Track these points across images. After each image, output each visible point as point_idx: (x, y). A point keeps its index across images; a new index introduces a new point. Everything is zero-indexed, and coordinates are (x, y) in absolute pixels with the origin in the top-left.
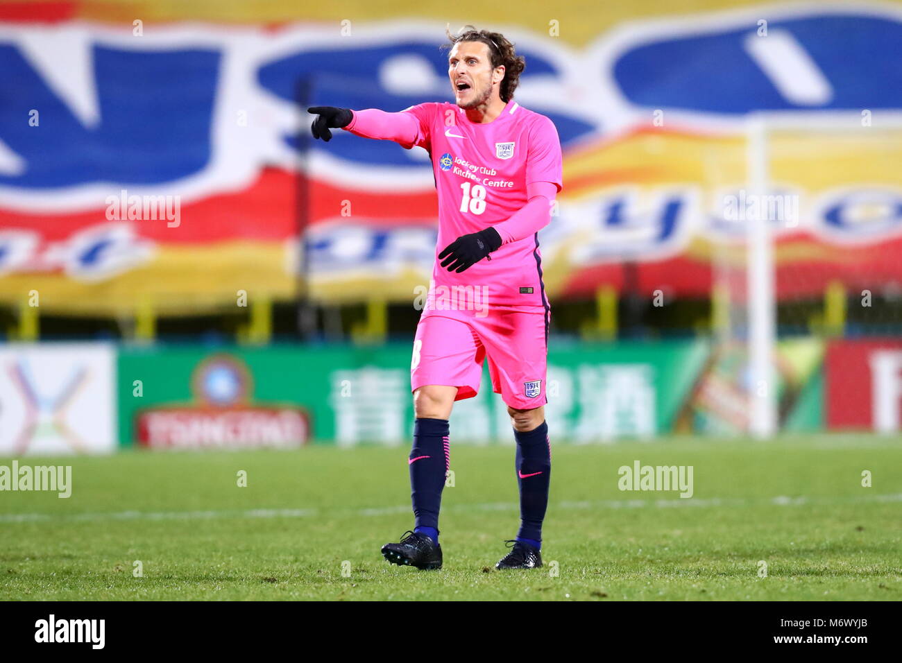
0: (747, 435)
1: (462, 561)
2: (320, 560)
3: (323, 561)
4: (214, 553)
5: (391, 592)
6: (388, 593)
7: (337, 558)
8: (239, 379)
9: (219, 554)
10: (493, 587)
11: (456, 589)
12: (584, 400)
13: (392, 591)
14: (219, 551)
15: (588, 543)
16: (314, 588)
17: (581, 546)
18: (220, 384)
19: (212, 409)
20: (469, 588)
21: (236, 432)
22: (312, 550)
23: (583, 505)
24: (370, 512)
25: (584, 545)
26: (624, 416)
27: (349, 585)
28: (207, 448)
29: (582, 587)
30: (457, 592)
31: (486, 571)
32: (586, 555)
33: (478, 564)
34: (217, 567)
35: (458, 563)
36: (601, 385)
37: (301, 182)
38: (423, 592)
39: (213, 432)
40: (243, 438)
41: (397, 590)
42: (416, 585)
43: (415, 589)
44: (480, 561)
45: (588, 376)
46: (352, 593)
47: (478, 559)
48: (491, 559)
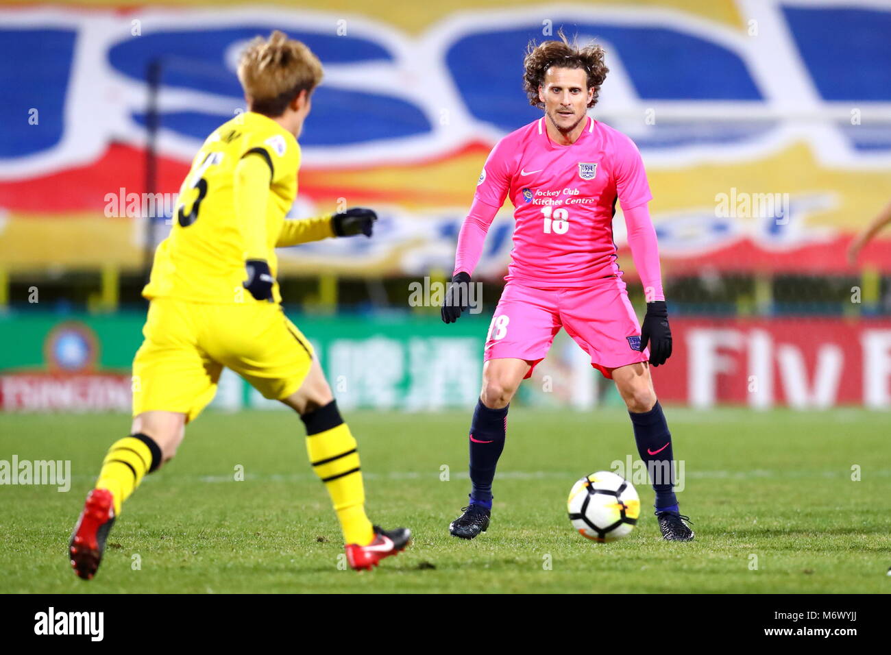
0: (569, 407)
1: (297, 530)
2: (163, 526)
3: (166, 528)
4: (62, 518)
5: (230, 561)
6: (227, 561)
7: (179, 525)
8: (87, 346)
9: (67, 519)
10: (327, 556)
11: (292, 558)
12: (415, 370)
13: (231, 559)
14: (67, 516)
15: (417, 514)
16: (157, 555)
17: (410, 517)
18: (70, 350)
19: (62, 373)
20: (304, 558)
21: (84, 395)
22: (156, 517)
23: (414, 475)
24: (210, 479)
25: (413, 516)
26: (452, 387)
27: (190, 552)
28: (56, 410)
29: (412, 559)
30: (292, 561)
31: (320, 540)
32: (415, 525)
33: (314, 534)
34: (65, 532)
35: (294, 532)
36: (430, 357)
37: (149, 158)
38: (260, 560)
39: (64, 394)
40: (90, 401)
41: (236, 557)
42: (254, 554)
43: (252, 557)
44: (315, 530)
45: (418, 348)
46: (193, 560)
47: (313, 528)
48: (325, 528)
